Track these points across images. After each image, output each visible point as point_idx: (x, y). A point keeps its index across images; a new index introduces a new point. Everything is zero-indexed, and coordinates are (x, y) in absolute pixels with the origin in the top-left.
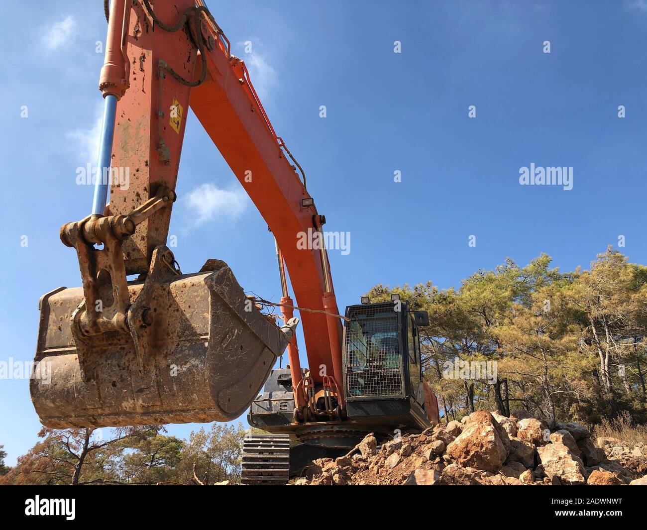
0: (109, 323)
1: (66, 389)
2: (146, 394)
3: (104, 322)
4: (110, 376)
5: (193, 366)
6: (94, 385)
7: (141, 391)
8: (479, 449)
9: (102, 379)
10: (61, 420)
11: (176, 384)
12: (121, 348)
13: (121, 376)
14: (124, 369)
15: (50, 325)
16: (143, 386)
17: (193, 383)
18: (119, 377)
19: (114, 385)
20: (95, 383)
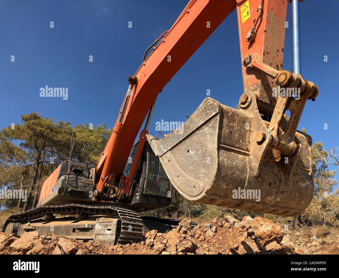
0: (286, 145)
1: (240, 178)
2: (284, 195)
3: (283, 144)
4: (269, 178)
5: (307, 185)
6: (260, 181)
7: (283, 192)
8: (276, 236)
9: (264, 179)
10: (221, 198)
11: (298, 193)
12: (268, 161)
13: (274, 180)
14: (276, 176)
15: (224, 127)
16: (285, 190)
17: (306, 195)
18: (273, 180)
19: (270, 184)
20: (261, 180)
